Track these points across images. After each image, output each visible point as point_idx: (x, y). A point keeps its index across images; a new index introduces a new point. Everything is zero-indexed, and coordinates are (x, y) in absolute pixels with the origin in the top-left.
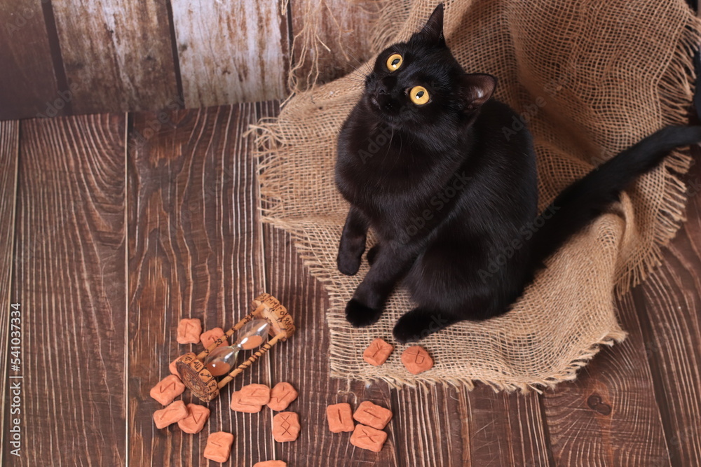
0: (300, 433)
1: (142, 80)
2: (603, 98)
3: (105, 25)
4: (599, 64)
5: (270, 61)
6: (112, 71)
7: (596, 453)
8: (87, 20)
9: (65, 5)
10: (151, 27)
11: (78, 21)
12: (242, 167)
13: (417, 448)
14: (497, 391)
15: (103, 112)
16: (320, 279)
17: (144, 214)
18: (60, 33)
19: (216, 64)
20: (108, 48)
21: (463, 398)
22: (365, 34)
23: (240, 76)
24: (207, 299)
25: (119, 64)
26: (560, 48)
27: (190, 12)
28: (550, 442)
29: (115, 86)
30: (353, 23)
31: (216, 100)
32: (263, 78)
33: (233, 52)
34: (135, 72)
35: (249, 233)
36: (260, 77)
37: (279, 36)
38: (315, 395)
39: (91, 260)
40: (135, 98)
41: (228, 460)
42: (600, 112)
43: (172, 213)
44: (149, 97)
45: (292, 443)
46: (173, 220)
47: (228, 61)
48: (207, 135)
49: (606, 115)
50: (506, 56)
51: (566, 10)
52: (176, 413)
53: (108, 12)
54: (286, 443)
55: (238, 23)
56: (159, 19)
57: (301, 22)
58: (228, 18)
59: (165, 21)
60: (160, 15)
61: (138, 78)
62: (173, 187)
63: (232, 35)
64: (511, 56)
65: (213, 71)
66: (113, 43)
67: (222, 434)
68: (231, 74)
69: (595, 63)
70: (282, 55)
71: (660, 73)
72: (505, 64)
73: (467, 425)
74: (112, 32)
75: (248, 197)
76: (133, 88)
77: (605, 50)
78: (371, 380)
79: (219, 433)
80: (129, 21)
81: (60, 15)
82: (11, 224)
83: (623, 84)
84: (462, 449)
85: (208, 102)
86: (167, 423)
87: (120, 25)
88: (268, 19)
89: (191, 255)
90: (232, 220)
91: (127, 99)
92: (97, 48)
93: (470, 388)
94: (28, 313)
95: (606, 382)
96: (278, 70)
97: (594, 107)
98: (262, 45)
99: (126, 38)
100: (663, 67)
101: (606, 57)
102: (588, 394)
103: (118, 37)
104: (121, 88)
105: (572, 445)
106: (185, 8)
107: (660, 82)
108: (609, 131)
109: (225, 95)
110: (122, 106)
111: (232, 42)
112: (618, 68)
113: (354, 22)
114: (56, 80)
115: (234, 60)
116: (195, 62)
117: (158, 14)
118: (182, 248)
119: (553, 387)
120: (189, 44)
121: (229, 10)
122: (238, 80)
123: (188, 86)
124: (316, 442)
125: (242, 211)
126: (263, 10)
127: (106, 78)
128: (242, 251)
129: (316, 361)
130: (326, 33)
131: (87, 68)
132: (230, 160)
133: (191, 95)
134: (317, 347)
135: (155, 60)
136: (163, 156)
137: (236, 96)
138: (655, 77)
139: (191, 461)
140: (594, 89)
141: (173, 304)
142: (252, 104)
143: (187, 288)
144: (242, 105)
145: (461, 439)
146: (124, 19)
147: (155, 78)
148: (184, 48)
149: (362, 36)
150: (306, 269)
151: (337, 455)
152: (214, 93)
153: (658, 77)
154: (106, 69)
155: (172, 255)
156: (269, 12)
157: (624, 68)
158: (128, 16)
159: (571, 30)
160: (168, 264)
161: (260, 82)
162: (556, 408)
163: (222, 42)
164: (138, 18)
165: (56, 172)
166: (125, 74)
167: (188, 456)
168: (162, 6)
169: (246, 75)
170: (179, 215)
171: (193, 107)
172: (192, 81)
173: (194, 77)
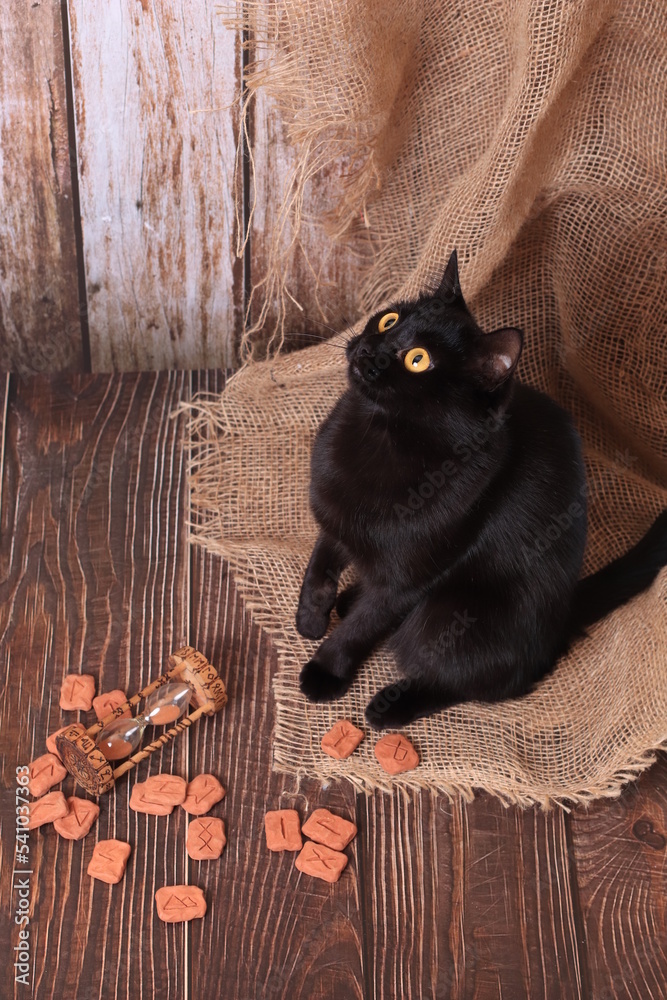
0: (225, 848)
1: (33, 330)
5: (216, 314)
7: (641, 903)
10: (51, 257)
12: (167, 462)
13: (388, 880)
14: (506, 806)
16: (267, 629)
17: (24, 521)
19: (139, 313)
21: (457, 815)
22: (353, 285)
23: (172, 333)
24: (106, 648)
25: (3, 305)
26: (626, 317)
27: (108, 239)
28: (577, 883)
30: (336, 270)
31: (136, 363)
32: (205, 337)
33: (165, 299)
34: (24, 318)
35: (170, 557)
36: (200, 336)
37: (231, 281)
38: (249, 795)
40: (22, 354)
41: (121, 880)
43: (64, 521)
44: (42, 354)
45: (213, 861)
46: (64, 532)
47: (156, 310)
48: (120, 412)
50: (547, 327)
52: (52, 809)
54: (204, 862)
55: (174, 259)
56: (63, 247)
57: (263, 262)
58: (161, 251)
59: (72, 251)
60: (65, 241)
61: (28, 327)
62: (68, 484)
63: (164, 276)
64: (554, 327)
65: (134, 324)
67: (114, 842)
68: (160, 329)
70: (234, 307)
72: (544, 339)
73: (462, 851)
75: (172, 506)
76: (19, 340)
78: (330, 779)
79: (111, 841)
80: (21, 247)
84: (453, 886)
85: (125, 366)
86: (37, 822)
87: (7, 252)
88: (217, 256)
89: (87, 583)
90: (148, 537)
91: (10, 355)
93: (470, 798)
95: (660, 801)
96: (226, 329)
98: (206, 292)
99: (14, 270)
102: (635, 819)
104: (3, 338)
105: (608, 889)
106: (100, 233)
109: (150, 358)
110: (3, 364)
111: (164, 285)
113: (338, 268)
115: (165, 309)
116: (110, 309)
117: (62, 240)
118: (74, 572)
119: (587, 804)
120: (102, 284)
121: (163, 240)
122: (169, 338)
123: (98, 341)
124: (247, 862)
125: (163, 524)
126: (211, 243)
128: (159, 582)
129: (254, 747)
130: (298, 280)
132: (151, 451)
133: (102, 354)
134: (257, 727)
135: (54, 303)
136: (56, 439)
137: (165, 360)
139: (68, 879)
141: (57, 652)
142: (186, 373)
143: (79, 631)
144: (172, 373)
145: (452, 872)
146: (13, 244)
147: (52, 327)
148: (96, 288)
149: (348, 287)
150: (248, 614)
151: (275, 883)
152: (134, 354)
155: (60, 581)
156: (219, 246)
158: (19, 240)
160: (53, 594)
161: (200, 343)
162: (590, 834)
164: (34, 244)
166: (9, 320)
167: (65, 872)
168: (68, 229)
169: (180, 332)
170: (73, 523)
171: (103, 371)
172: (104, 335)
173: (106, 330)
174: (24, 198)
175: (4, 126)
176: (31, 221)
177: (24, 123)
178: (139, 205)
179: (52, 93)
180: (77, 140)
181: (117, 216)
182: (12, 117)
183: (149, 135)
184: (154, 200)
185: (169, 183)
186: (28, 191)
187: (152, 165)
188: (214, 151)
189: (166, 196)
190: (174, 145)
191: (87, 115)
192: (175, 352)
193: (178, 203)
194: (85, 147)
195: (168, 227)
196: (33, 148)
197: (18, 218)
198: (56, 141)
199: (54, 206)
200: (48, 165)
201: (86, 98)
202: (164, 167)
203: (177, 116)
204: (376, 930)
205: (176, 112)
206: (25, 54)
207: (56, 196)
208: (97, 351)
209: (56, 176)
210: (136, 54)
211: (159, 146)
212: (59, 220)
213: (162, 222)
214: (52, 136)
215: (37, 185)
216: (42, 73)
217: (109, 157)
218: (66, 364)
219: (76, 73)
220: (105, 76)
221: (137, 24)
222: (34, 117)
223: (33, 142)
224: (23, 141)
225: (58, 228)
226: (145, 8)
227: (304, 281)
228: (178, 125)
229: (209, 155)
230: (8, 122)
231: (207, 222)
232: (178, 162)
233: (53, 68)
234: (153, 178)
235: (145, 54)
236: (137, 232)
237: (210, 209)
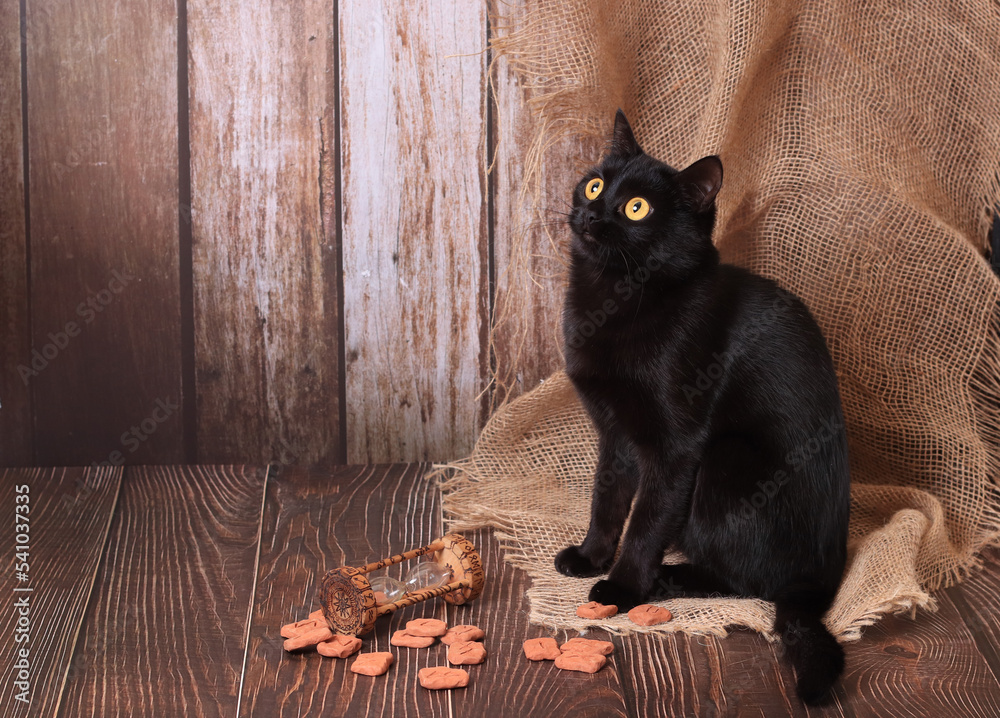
1: (294, 408)
2: (897, 389)
3: (256, 308)
4: (890, 344)
5: (464, 389)
6: (257, 388)
8: (235, 298)
9: (208, 272)
10: (314, 318)
11: (222, 299)
12: (419, 502)
13: (647, 672)
15: (236, 459)
17: (284, 527)
18: (197, 317)
19: (393, 387)
20: (256, 348)
21: (711, 645)
23: (423, 412)
25: (268, 377)
27: (366, 297)
29: (258, 414)
31: (389, 453)
32: (453, 418)
33: (417, 371)
34: (287, 393)
36: (449, 417)
37: (479, 350)
39: (208, 555)
40: (283, 440)
41: (384, 673)
42: (894, 407)
43: (323, 527)
44: (301, 438)
46: (323, 532)
47: (409, 383)
48: (374, 481)
49: (903, 411)
51: (843, 263)
53: (262, 288)
55: (425, 321)
56: (326, 305)
58: (414, 312)
59: (333, 310)
60: (328, 299)
61: (290, 404)
62: (326, 512)
63: (417, 340)
65: (388, 401)
66: (263, 340)
67: (377, 653)
68: (412, 407)
69: (884, 342)
70: (481, 381)
71: (970, 368)
73: (718, 660)
74: (264, 320)
75: (426, 520)
76: (281, 421)
77: (896, 326)
78: (586, 628)
79: (374, 652)
80: (288, 305)
81: (201, 286)
82: (104, 530)
83: (923, 378)
84: (710, 674)
85: (378, 456)
87: (275, 311)
88: (465, 319)
89: (345, 553)
90: (403, 534)
91: (271, 440)
92: (241, 347)
93: (722, 634)
94: (119, 586)
96: (473, 408)
97: (886, 400)
98: (455, 360)
99: (281, 333)
100: (974, 359)
101: (899, 337)
102: (885, 647)
103: (270, 331)
104: (266, 418)
106: (360, 289)
107: (971, 380)
108: (907, 431)
109: (402, 445)
110: (264, 454)
111: (416, 352)
112: (915, 357)
114: (182, 398)
115: (417, 380)
116: (366, 382)
117: (325, 298)
118: (333, 549)
120: (360, 351)
121: (416, 299)
122: (420, 419)
123: (355, 420)
124: (507, 666)
125: (417, 528)
126: (459, 303)
127: (248, 400)
129: (511, 619)
130: (539, 348)
131: (224, 379)
132: (404, 497)
133: (358, 439)
134: (513, 611)
135: (315, 374)
136: (314, 492)
137: (416, 447)
138: (964, 373)
139: (332, 675)
140: (885, 376)
144: (423, 464)
145: (709, 668)
146: (281, 302)
147: (312, 404)
151: (536, 674)
152: (387, 440)
153: (968, 372)
154: (249, 383)
155: (320, 554)
156: (466, 307)
157: (923, 359)
158: (286, 297)
159: (851, 291)
160: (313, 559)
161: (449, 426)
163: (404, 351)
164: (299, 302)
165: (169, 500)
166: (273, 395)
167: (330, 671)
168: (331, 285)
169: (430, 413)
170: (331, 529)
171: (358, 462)
172: (360, 415)
173: (362, 407)
174: (293, 250)
175: (279, 168)
176: (298, 274)
177: (297, 166)
178: (395, 258)
179: (322, 133)
180: (343, 184)
181: (375, 271)
182: (287, 158)
183: (406, 179)
184: (408, 252)
185: (423, 233)
186: (297, 241)
187: (407, 213)
188: (463, 199)
189: (420, 248)
190: (427, 191)
191: (352, 158)
192: (425, 438)
193: (430, 256)
194: (349, 192)
195: (420, 284)
196: (304, 193)
197: (287, 272)
198: (324, 185)
199: (320, 258)
200: (316, 211)
201: (351, 138)
202: (418, 215)
203: (430, 159)
204: (637, 692)
205: (429, 154)
206: (301, 90)
207: (322, 246)
208: (353, 436)
209: (323, 223)
210: (396, 91)
211: (414, 192)
212: (323, 275)
213: (415, 277)
214: (321, 180)
215: (306, 234)
216: (315, 112)
217: (370, 204)
218: (323, 454)
219: (344, 112)
220: (369, 116)
221: (397, 60)
222: (306, 159)
223: (304, 187)
224: (295, 185)
225: (322, 284)
226: (404, 43)
227: (544, 349)
228: (431, 169)
229: (458, 202)
230: (283, 164)
231: (456, 279)
232: (431, 211)
233: (324, 106)
234: (409, 228)
235: (403, 92)
236: (393, 291)
237: (458, 263)
